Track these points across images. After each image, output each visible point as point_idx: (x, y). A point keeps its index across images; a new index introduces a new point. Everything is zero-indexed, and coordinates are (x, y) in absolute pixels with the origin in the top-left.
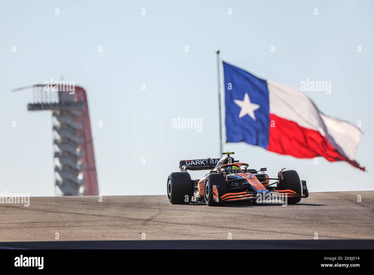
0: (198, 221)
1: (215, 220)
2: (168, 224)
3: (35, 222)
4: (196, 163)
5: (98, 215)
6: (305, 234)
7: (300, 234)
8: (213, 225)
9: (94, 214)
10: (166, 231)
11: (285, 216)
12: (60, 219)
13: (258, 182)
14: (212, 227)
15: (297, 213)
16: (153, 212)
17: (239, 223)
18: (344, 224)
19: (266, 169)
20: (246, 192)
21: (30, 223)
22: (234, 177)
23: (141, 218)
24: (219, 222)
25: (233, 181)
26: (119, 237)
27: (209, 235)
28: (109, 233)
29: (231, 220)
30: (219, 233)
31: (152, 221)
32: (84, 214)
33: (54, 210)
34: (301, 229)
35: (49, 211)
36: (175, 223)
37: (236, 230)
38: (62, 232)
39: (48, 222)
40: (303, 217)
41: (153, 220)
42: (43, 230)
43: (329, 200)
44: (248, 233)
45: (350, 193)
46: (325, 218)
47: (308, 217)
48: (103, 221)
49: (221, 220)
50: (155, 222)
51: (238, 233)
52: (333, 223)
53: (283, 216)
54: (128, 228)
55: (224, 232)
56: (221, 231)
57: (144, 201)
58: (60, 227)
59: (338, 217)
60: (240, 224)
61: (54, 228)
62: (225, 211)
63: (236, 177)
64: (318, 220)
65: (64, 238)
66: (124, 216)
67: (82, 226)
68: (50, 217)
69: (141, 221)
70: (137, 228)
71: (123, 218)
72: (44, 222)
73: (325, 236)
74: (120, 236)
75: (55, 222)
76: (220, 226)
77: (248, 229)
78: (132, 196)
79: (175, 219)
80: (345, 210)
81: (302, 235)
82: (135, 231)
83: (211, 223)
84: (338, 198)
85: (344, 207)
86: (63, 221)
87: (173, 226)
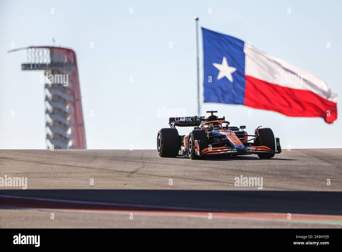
0: (178, 174)
1: (194, 173)
2: (151, 177)
3: (29, 173)
5: (87, 167)
7: (271, 188)
8: (192, 178)
9: (83, 166)
10: (149, 182)
11: (258, 171)
12: (52, 170)
14: (191, 180)
15: (269, 168)
16: (137, 165)
17: (216, 176)
18: (311, 178)
21: (24, 173)
23: (125, 171)
24: (197, 175)
28: (96, 184)
29: (208, 173)
30: (197, 185)
31: (135, 173)
32: (74, 166)
33: (46, 162)
34: (273, 182)
35: (41, 163)
36: (157, 176)
37: (213, 183)
38: (54, 182)
39: (40, 173)
40: (274, 172)
41: (137, 173)
42: (36, 180)
43: (298, 156)
44: (224, 185)
45: (317, 150)
46: (295, 173)
47: (279, 172)
48: (91, 172)
49: (199, 173)
51: (215, 185)
52: (302, 178)
53: (256, 170)
54: (114, 179)
55: (201, 184)
56: (199, 184)
57: (128, 155)
58: (52, 177)
59: (306, 172)
61: (46, 178)
62: (203, 165)
64: (288, 174)
67: (72, 177)
68: (42, 168)
69: (126, 173)
70: (122, 180)
71: (109, 170)
72: (37, 173)
74: (106, 187)
75: (47, 173)
76: (198, 179)
77: (224, 182)
79: (157, 172)
80: (313, 166)
81: (273, 188)
82: (121, 182)
83: (190, 176)
84: (306, 154)
85: (311, 163)
86: (54, 172)
87: (155, 178)
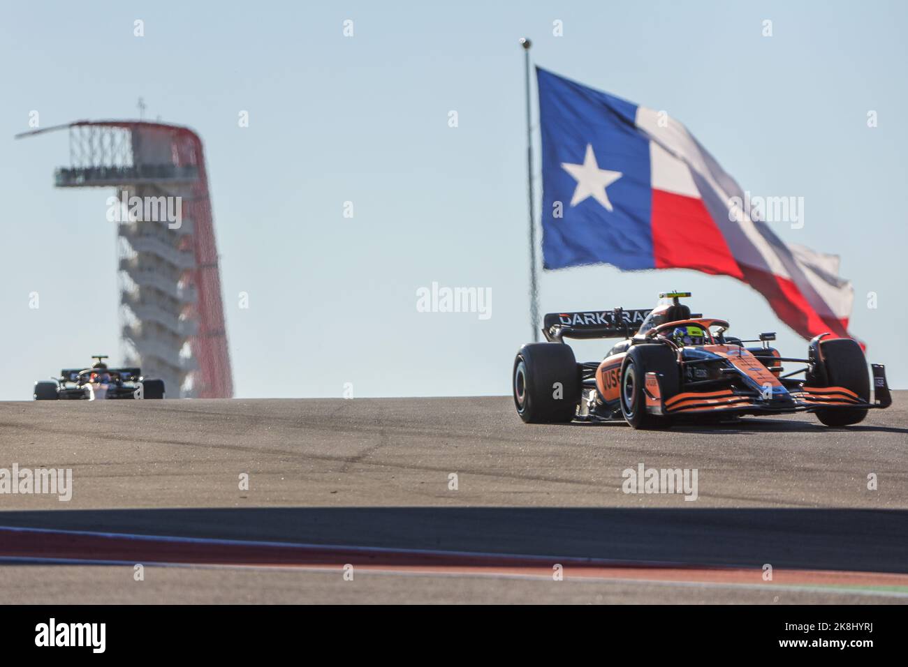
0: (475, 461)
1: (518, 460)
2: (404, 470)
4: (586, 319)
5: (231, 447)
6: (740, 495)
7: (729, 497)
8: (513, 473)
9: (220, 443)
10: (398, 486)
12: (136, 456)
13: (760, 365)
14: (511, 478)
16: (366, 441)
17: (578, 468)
18: (838, 471)
19: (773, 335)
20: (729, 392)
22: (694, 353)
23: (335, 455)
24: (527, 464)
25: (691, 365)
26: (283, 500)
27: (503, 496)
28: (256, 492)
29: (557, 459)
30: (528, 492)
31: (363, 462)
32: (196, 445)
33: (121, 435)
34: (732, 483)
35: (107, 437)
36: (419, 468)
37: (570, 485)
38: (141, 488)
39: (105, 464)
40: (736, 455)
41: (366, 460)
42: (95, 482)
44: (599, 491)
46: (792, 457)
47: (748, 454)
48: (242, 460)
49: (533, 459)
50: (370, 464)
51: (576, 493)
52: (811, 470)
54: (304, 479)
55: (539, 489)
56: (532, 488)
57: (343, 413)
58: (137, 475)
59: (823, 454)
60: (580, 470)
61: (121, 478)
63: (699, 354)
64: (773, 461)
65: (145, 503)
66: (295, 450)
67: (191, 474)
68: (111, 450)
69: (336, 461)
70: (327, 479)
71: (291, 453)
72: (96, 464)
73: (790, 503)
74: (284, 498)
75: (123, 463)
76: (530, 474)
77: (599, 483)
78: (314, 401)
79: (418, 457)
80: (841, 438)
81: (733, 498)
82: (322, 486)
83: (508, 467)
86: (143, 461)
87: (415, 474)
